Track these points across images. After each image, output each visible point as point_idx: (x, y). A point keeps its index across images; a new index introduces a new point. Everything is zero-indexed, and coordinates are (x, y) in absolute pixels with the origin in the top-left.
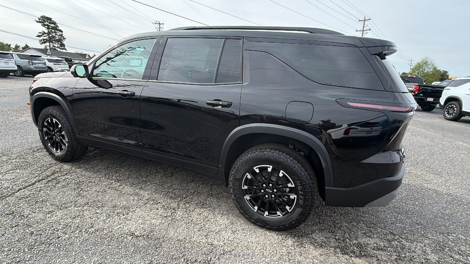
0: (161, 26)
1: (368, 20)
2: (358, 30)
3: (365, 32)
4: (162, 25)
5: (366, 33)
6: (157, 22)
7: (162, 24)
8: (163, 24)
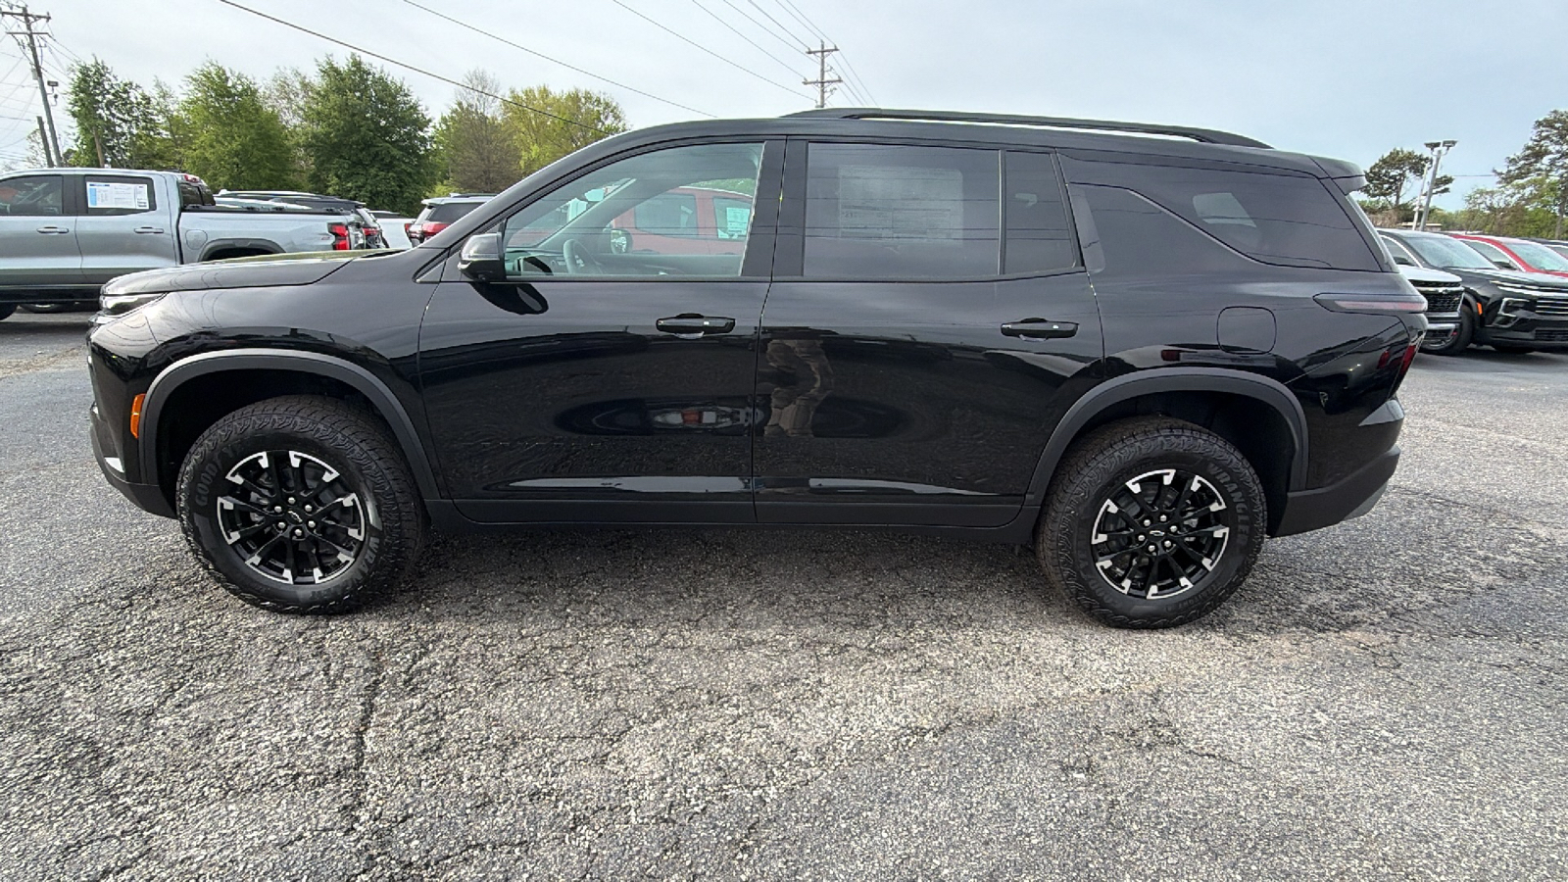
0: (38, 26)
1: (832, 50)
2: (809, 80)
3: (828, 88)
4: (44, 20)
5: (831, 91)
6: (11, 8)
7: (40, 17)
8: (48, 18)
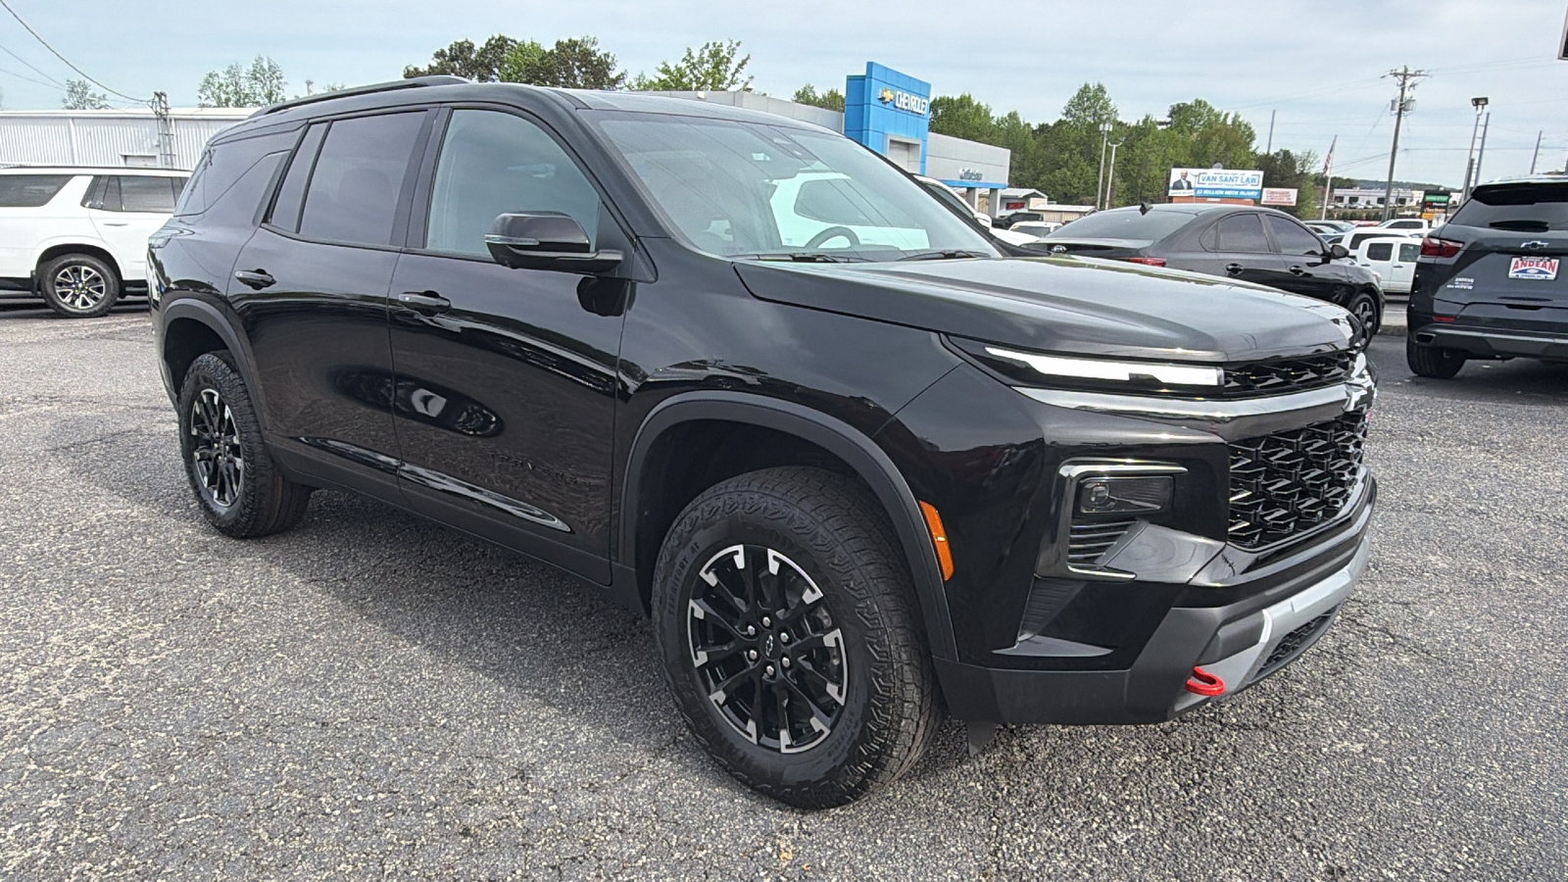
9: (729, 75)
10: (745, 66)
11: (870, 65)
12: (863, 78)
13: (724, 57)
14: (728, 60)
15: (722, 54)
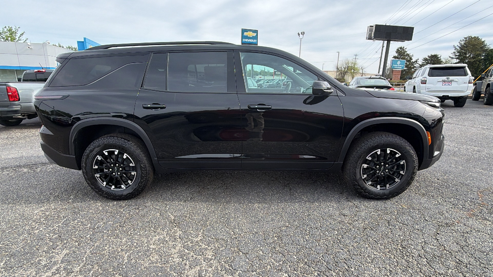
9: (17, 37)
10: (23, 35)
11: (85, 39)
12: (83, 42)
13: (14, 32)
14: (16, 33)
15: (13, 31)
